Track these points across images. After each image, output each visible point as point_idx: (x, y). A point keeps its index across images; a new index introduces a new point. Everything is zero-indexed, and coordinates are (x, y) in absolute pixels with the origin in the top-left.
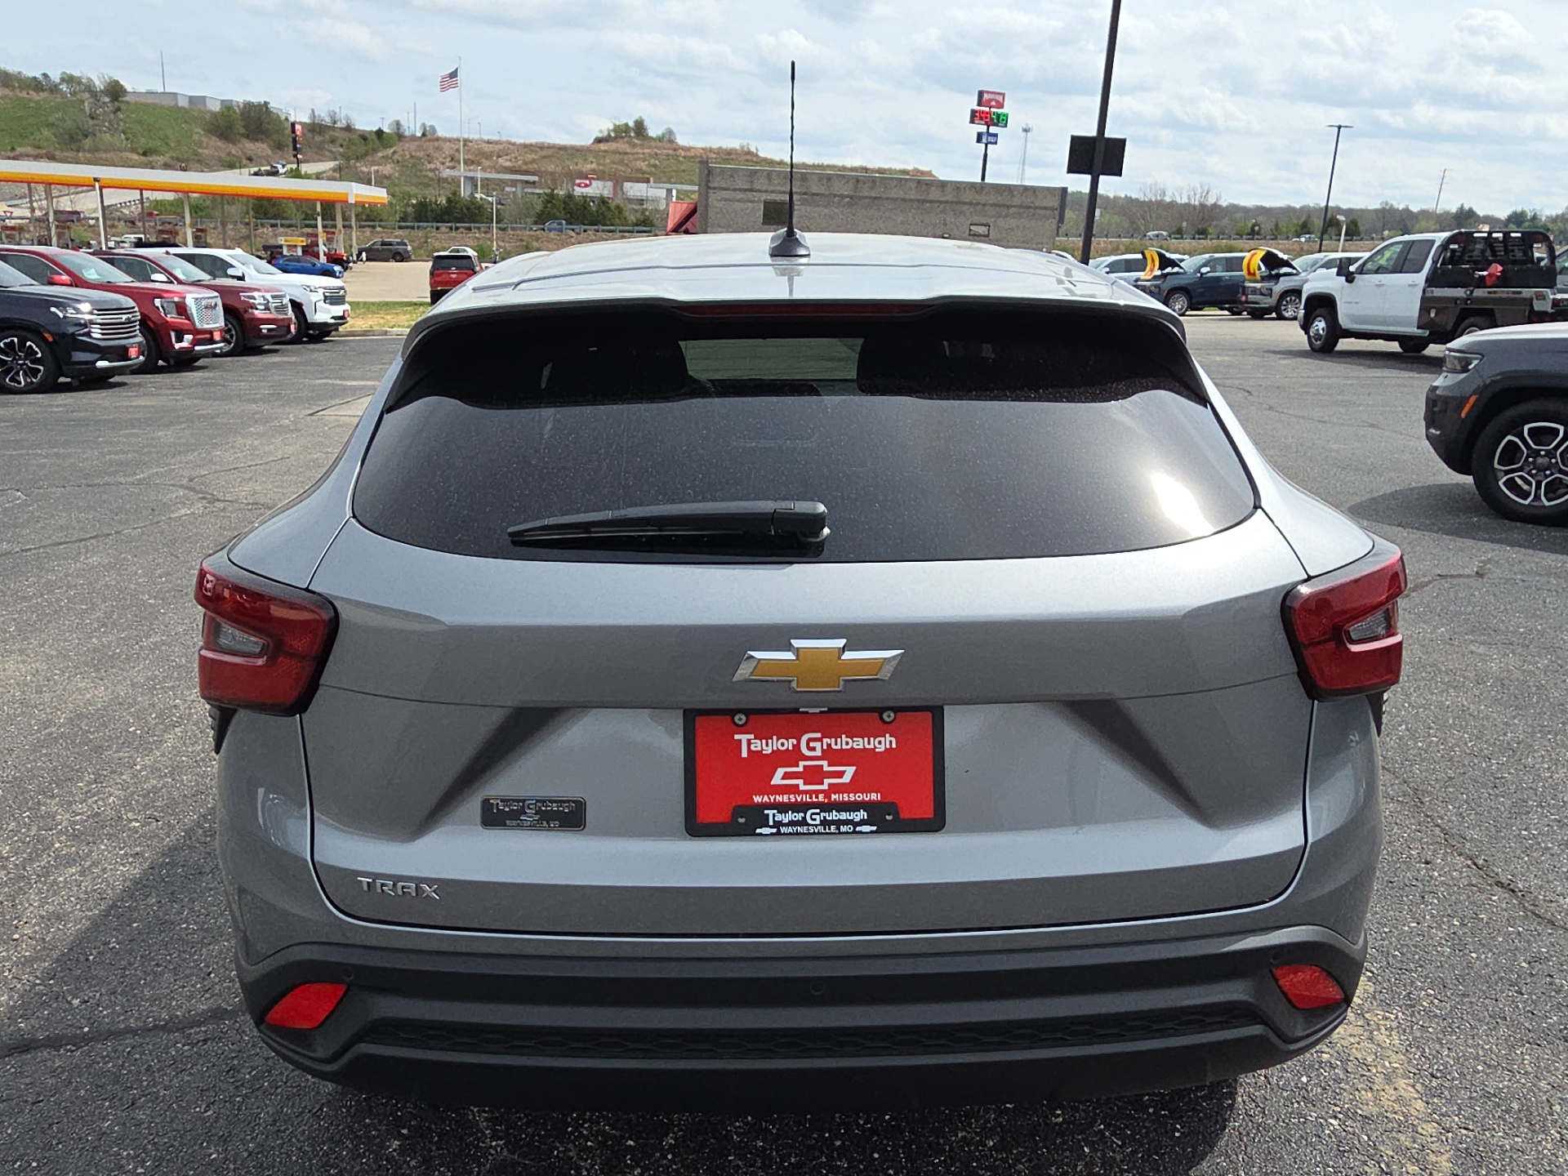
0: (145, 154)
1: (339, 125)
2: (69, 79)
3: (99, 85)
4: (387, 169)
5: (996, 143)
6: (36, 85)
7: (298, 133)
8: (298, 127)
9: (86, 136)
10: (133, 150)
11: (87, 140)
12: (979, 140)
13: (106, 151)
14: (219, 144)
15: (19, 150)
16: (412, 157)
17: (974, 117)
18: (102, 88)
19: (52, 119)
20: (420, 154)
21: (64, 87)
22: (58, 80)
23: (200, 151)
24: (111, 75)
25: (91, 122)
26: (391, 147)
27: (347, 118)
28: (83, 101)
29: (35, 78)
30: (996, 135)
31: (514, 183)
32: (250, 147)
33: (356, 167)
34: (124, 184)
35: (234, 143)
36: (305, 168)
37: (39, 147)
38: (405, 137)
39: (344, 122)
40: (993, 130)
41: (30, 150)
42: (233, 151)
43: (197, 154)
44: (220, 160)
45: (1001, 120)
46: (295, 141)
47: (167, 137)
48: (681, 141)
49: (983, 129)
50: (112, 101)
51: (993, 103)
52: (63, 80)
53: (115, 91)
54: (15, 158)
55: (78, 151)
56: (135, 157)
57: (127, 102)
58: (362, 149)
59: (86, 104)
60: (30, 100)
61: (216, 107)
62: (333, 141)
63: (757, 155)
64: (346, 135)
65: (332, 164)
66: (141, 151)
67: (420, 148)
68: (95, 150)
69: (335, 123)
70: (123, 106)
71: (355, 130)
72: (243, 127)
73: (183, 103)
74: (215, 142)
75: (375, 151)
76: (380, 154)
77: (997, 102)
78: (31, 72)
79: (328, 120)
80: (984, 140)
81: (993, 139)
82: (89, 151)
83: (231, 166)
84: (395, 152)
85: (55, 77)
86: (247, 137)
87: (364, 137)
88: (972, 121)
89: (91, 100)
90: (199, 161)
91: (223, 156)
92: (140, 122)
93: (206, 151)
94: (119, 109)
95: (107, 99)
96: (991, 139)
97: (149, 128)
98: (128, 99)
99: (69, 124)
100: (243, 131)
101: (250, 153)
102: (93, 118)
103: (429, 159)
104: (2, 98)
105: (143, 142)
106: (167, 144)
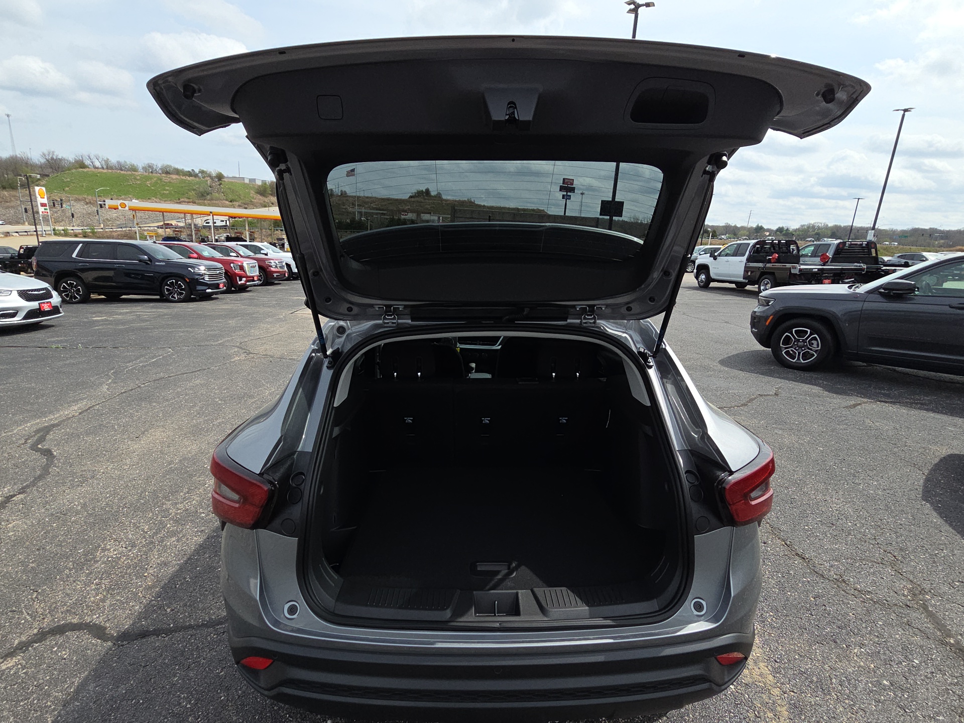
0: (231, 201)
2: (202, 172)
3: (214, 174)
5: (570, 199)
6: (190, 174)
9: (208, 194)
10: (227, 200)
11: (209, 196)
12: (563, 198)
13: (216, 200)
15: (182, 200)
16: (337, 203)
17: (562, 189)
19: (194, 188)
20: (340, 202)
21: (200, 175)
22: (198, 172)
23: (253, 200)
24: (219, 170)
25: (210, 189)
28: (207, 181)
29: (189, 171)
30: (570, 196)
31: (377, 214)
34: (221, 214)
35: (267, 197)
37: (189, 199)
40: (569, 194)
41: (186, 200)
42: (266, 201)
43: (251, 201)
44: (261, 204)
45: (572, 190)
47: (240, 195)
48: (444, 197)
49: (565, 193)
51: (569, 183)
52: (199, 172)
53: (220, 177)
54: (180, 203)
55: (205, 200)
56: (227, 202)
57: (225, 181)
59: (208, 182)
60: (186, 180)
61: (259, 183)
63: (474, 203)
66: (229, 200)
68: (211, 199)
70: (223, 183)
72: (271, 191)
73: (247, 181)
74: (259, 197)
77: (571, 183)
78: (187, 169)
80: (565, 198)
81: (569, 197)
82: (209, 200)
83: (265, 206)
85: (197, 171)
86: (272, 195)
88: (560, 190)
89: (211, 180)
90: (253, 204)
91: (262, 202)
92: (230, 189)
93: (255, 200)
94: (221, 184)
95: (217, 180)
96: (568, 197)
97: (233, 191)
98: (225, 180)
99: (201, 189)
100: (270, 192)
101: (272, 201)
102: (211, 187)
103: (344, 204)
104: (175, 179)
105: (231, 197)
106: (240, 198)
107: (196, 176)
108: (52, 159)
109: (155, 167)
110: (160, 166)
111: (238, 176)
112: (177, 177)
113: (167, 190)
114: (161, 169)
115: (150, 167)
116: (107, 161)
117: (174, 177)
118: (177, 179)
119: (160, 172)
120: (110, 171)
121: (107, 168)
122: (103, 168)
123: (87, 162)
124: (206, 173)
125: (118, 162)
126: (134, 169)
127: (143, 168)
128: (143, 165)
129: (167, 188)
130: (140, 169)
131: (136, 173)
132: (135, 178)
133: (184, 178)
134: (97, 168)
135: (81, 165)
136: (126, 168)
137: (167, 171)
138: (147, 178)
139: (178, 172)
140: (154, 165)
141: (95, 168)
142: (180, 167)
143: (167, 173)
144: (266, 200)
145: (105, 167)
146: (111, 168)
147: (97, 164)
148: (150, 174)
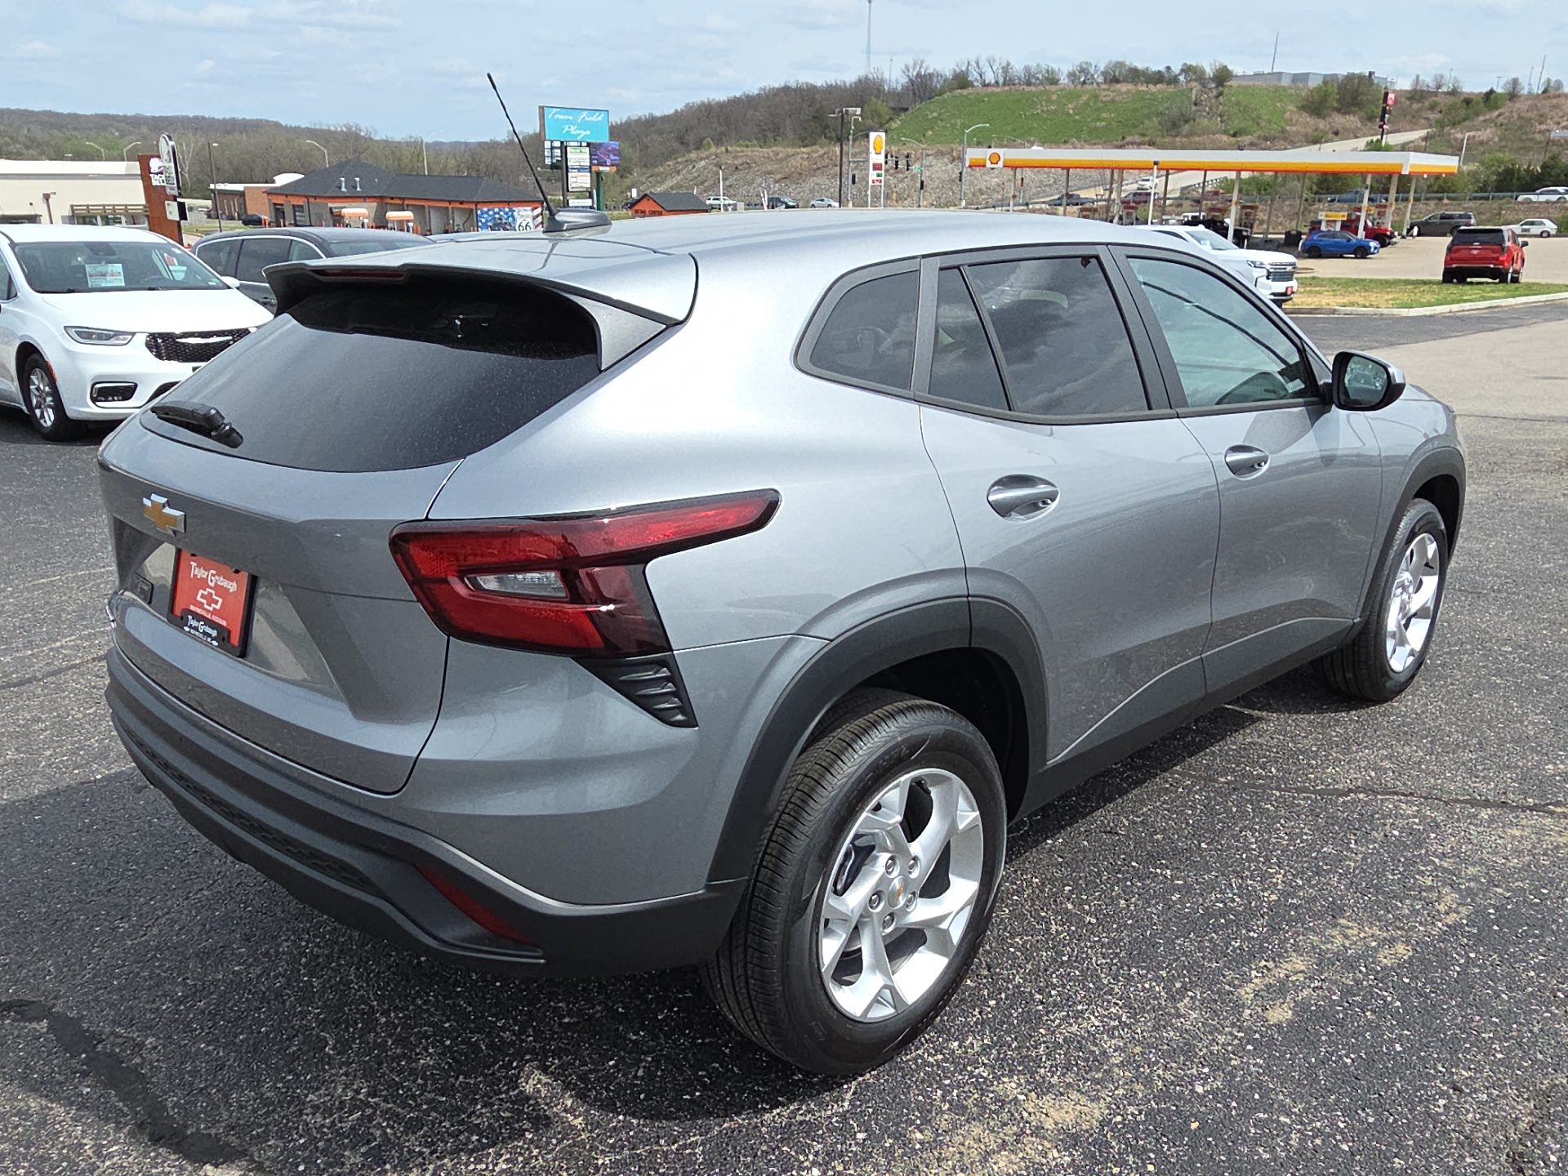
0: (1234, 135)
1: (1444, 89)
2: (1187, 69)
3: (1209, 71)
4: (1485, 134)
6: (1157, 78)
7: (1390, 102)
8: (1391, 96)
9: (1187, 122)
10: (1225, 132)
11: (1187, 126)
13: (1199, 136)
14: (1308, 119)
15: (1129, 139)
16: (1520, 118)
18: (1212, 75)
19: (1161, 108)
20: (1533, 114)
21: (1182, 78)
22: (1177, 72)
23: (1288, 128)
24: (1222, 61)
25: (1194, 108)
26: (1497, 109)
27: (1456, 81)
28: (1191, 89)
29: (1159, 71)
32: (1339, 120)
33: (1450, 134)
34: (1221, 167)
35: (1324, 118)
36: (1392, 139)
37: (1143, 135)
38: (1520, 97)
39: (1451, 85)
41: (1137, 139)
42: (1321, 126)
43: (1283, 131)
44: (1306, 135)
46: (1384, 111)
47: (1259, 117)
50: (1217, 87)
52: (1182, 71)
53: (1223, 76)
54: (1121, 147)
55: (1176, 136)
56: (1225, 138)
57: (1231, 86)
58: (1462, 113)
59: (1194, 92)
60: (1147, 92)
61: (1314, 83)
62: (1432, 108)
64: (1451, 99)
65: (1423, 133)
66: (1232, 132)
67: (1534, 107)
68: (1191, 134)
69: (1439, 87)
70: (1226, 91)
71: (1461, 93)
72: (1338, 100)
73: (1286, 82)
74: (1306, 118)
75: (1477, 114)
76: (1481, 118)
78: (1157, 66)
79: (1432, 85)
82: (1185, 136)
83: (1316, 141)
84: (1499, 115)
85: (1176, 69)
86: (1338, 110)
87: (1468, 101)
89: (1199, 87)
90: (1285, 139)
91: (1310, 131)
92: (1238, 103)
93: (1294, 128)
94: (1221, 94)
95: (1213, 85)
97: (1245, 110)
98: (1233, 83)
99: (1175, 112)
100: (1336, 105)
101: (1337, 126)
102: (1196, 104)
103: (1542, 119)
104: (1126, 93)
105: (1236, 123)
106: (1258, 124)
107: (1174, 80)
108: (919, 75)
109: (1092, 71)
110: (1102, 67)
111: (1267, 70)
112: (1130, 86)
113: (1104, 119)
114: (1104, 74)
115: (1082, 70)
116: (1006, 69)
117: (1125, 87)
118: (1128, 92)
119: (1100, 79)
120: (1007, 88)
121: (1004, 84)
122: (997, 84)
123: (974, 76)
124: (1195, 73)
125: (1026, 68)
126: (1052, 80)
127: (1072, 76)
128: (1071, 70)
129: (1104, 115)
130: (1064, 80)
131: (1053, 88)
132: (1049, 101)
133: (1144, 88)
134: (988, 85)
135: (961, 81)
136: (1037, 79)
137: (1118, 75)
138: (1071, 96)
139: (1135, 75)
140: (1091, 64)
141: (985, 85)
143: (1113, 80)
144: (1322, 124)
145: (1001, 81)
146: (1012, 82)
147: (990, 77)
148: (1079, 87)
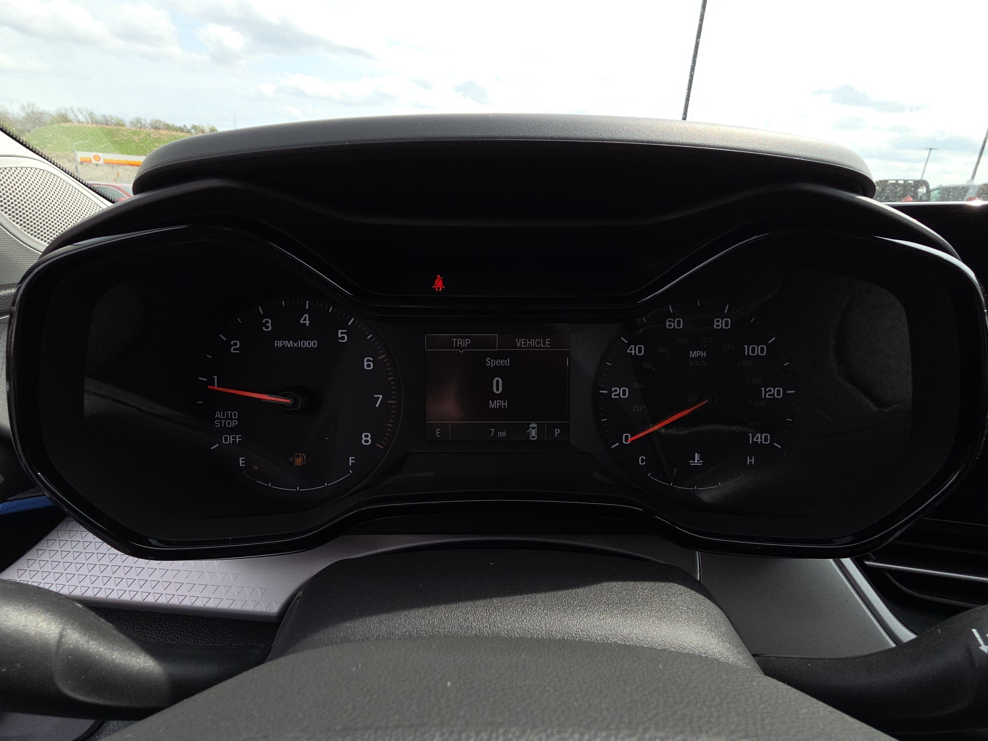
6: (180, 129)
22: (190, 128)
24: (211, 125)
78: (179, 124)
107: (188, 131)
108: (33, 112)
109: (143, 122)
110: (149, 122)
112: (167, 132)
114: (150, 124)
115: (138, 122)
116: (91, 114)
117: (164, 132)
118: (166, 134)
119: (150, 127)
120: (95, 125)
121: (92, 123)
122: (88, 123)
123: (71, 116)
124: (199, 129)
125: (104, 116)
126: (120, 124)
127: (131, 123)
128: (131, 120)
130: (128, 125)
131: (123, 128)
132: (122, 133)
133: (174, 133)
134: (82, 123)
135: (64, 118)
136: (112, 123)
137: (156, 126)
138: (136, 134)
139: (168, 127)
140: (142, 119)
141: (79, 122)
142: (170, 122)
143: (157, 128)
145: (90, 121)
146: (97, 122)
147: (81, 118)
148: (138, 129)
